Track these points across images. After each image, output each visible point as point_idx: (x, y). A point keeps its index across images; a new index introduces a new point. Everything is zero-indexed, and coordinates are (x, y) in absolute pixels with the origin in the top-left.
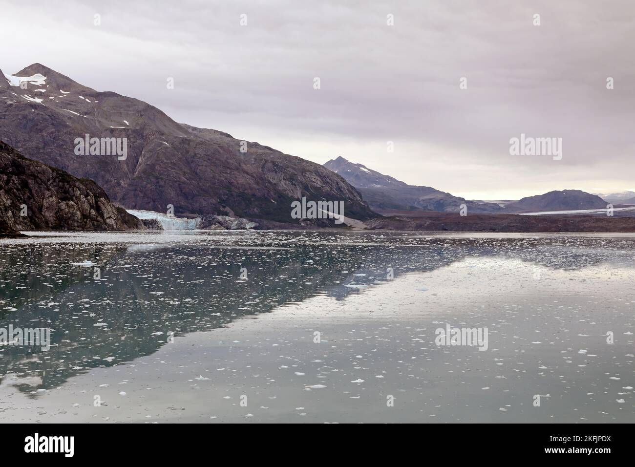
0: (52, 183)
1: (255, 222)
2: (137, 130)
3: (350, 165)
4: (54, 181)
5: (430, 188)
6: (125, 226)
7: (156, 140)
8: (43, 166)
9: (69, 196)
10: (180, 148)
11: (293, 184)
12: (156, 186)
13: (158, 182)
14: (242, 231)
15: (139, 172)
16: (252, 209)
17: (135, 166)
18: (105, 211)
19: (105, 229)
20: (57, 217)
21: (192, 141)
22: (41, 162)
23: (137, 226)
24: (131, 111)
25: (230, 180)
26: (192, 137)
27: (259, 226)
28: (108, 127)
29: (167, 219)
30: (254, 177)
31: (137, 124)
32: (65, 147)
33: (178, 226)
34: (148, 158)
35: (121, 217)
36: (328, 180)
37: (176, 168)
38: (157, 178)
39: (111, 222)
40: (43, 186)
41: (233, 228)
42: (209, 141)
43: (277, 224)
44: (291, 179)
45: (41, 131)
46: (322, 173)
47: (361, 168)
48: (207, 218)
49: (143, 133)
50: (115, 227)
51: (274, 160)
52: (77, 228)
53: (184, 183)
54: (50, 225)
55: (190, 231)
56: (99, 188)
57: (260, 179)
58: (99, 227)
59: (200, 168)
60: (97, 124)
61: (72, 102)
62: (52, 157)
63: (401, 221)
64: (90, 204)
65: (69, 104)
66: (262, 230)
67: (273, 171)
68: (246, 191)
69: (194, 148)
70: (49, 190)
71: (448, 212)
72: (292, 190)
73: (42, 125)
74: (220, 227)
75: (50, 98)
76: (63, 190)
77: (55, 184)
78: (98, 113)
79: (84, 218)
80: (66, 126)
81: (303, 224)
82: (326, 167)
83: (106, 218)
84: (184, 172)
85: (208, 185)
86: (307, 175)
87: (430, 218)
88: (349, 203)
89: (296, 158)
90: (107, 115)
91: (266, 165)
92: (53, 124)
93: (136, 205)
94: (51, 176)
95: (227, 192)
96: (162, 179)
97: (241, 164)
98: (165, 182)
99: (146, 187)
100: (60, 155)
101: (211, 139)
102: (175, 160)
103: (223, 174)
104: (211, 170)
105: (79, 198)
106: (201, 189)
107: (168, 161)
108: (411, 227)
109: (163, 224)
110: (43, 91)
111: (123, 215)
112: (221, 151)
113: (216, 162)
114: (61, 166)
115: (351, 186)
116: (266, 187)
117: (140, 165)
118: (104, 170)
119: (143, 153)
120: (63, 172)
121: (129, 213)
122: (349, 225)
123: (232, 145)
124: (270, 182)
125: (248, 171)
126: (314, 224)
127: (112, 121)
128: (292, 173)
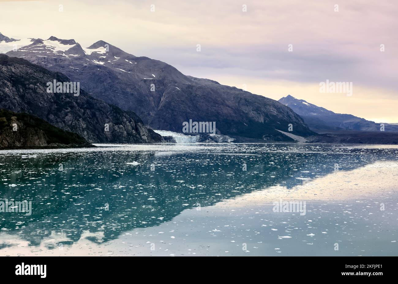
0: (110, 114)
1: (234, 138)
2: (160, 80)
3: (296, 100)
4: (111, 113)
5: (351, 115)
6: (153, 140)
7: (171, 86)
8: (105, 104)
9: (120, 122)
10: (187, 91)
11: (258, 113)
12: (172, 115)
13: (173, 113)
14: (226, 143)
15: (161, 107)
16: (232, 129)
17: (159, 103)
18: (141, 131)
19: (141, 142)
20: (112, 135)
21: (194, 86)
22: (103, 100)
23: (160, 141)
24: (156, 68)
25: (218, 111)
26: (194, 84)
27: (236, 141)
28: (143, 78)
29: (179, 136)
30: (233, 109)
31: (160, 76)
32: (117, 91)
33: (185, 140)
34: (167, 98)
35: (151, 134)
36: (281, 111)
37: (184, 104)
38: (172, 110)
39: (145, 138)
40: (105, 116)
41: (219, 142)
42: (204, 87)
43: (248, 139)
44: (257, 110)
45: (103, 82)
46: (277, 106)
47: (303, 102)
48: (203, 135)
49: (164, 82)
50: (147, 141)
51: (246, 98)
52: (124, 142)
53: (189, 113)
54: (109, 140)
55: (193, 143)
56: (137, 116)
57: (237, 111)
58: (138, 141)
59: (199, 103)
60: (136, 77)
61: (121, 63)
62: (109, 98)
63: (331, 137)
64: (132, 126)
65: (119, 65)
66: (238, 143)
67: (246, 105)
68: (228, 118)
69: (196, 91)
70: (108, 118)
71: (363, 131)
72: (258, 117)
73: (104, 78)
74: (212, 141)
75: (109, 61)
76: (116, 118)
77: (111, 114)
78: (137, 70)
79: (128, 136)
80: (118, 79)
81: (265, 139)
82: (279, 102)
83: (141, 135)
84: (189, 106)
85: (204, 114)
86: (268, 107)
87: (351, 135)
88: (295, 125)
89: (261, 96)
90: (142, 71)
91: (241, 101)
92: (110, 78)
93: (159, 127)
94: (109, 110)
95: (216, 119)
96: (175, 111)
97: (225, 101)
98: (177, 113)
99: (166, 116)
100: (114, 96)
101: (206, 85)
102: (183, 99)
103: (213, 107)
104: (206, 105)
105: (125, 123)
106: (200, 117)
107: (179, 100)
108: (337, 140)
109: (176, 139)
110: (105, 57)
111: (152, 133)
112: (212, 93)
113: (209, 99)
114: (115, 103)
115: (297, 114)
116: (241, 115)
117: (162, 102)
118: (140, 106)
119: (164, 94)
120: (116, 107)
121: (156, 132)
122: (295, 140)
123: (219, 89)
124: (243, 112)
125: (230, 105)
126: (272, 139)
127: (145, 75)
128: (258, 106)
